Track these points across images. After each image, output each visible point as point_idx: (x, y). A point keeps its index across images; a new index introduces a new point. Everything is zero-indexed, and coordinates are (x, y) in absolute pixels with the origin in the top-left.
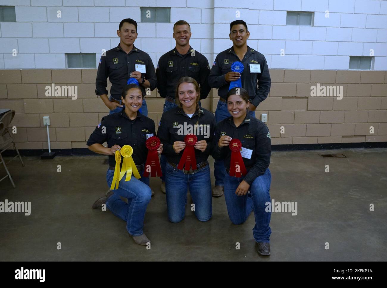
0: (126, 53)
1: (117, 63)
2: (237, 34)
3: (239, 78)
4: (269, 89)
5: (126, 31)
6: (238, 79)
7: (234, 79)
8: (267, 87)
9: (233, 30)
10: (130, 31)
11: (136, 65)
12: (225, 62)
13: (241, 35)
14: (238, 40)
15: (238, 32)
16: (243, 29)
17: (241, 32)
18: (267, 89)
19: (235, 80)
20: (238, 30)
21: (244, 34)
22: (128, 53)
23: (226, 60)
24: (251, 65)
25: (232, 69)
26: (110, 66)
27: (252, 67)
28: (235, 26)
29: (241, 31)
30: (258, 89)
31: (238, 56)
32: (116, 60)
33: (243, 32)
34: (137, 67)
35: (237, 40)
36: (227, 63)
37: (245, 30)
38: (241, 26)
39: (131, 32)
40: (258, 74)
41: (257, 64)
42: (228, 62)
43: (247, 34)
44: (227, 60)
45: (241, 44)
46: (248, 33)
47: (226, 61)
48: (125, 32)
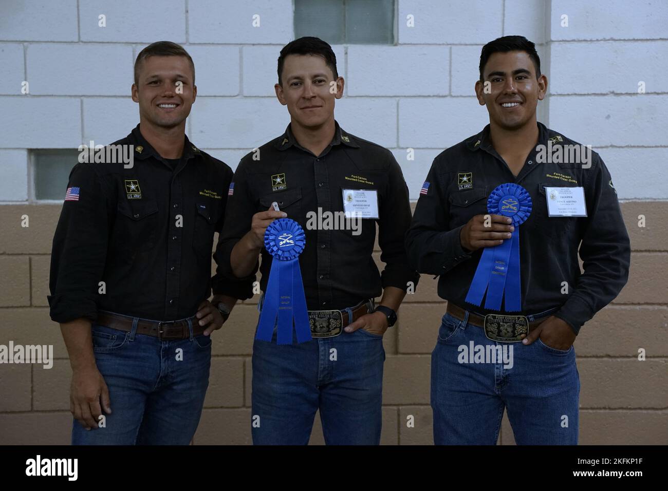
0: (311, 155)
1: (282, 187)
2: (507, 85)
3: (509, 235)
4: (623, 271)
5: (296, 84)
6: (506, 240)
7: (492, 239)
8: (617, 263)
9: (492, 71)
10: (308, 82)
11: (347, 193)
12: (461, 180)
13: (521, 89)
14: (509, 105)
15: (511, 79)
16: (526, 68)
17: (520, 78)
18: (618, 270)
19: (492, 243)
20: (509, 70)
21: (529, 86)
22: (317, 151)
23: (463, 176)
24: (550, 191)
25: (490, 207)
26: (259, 201)
27: (553, 197)
28: (498, 57)
29: (520, 75)
30: (582, 271)
31: (506, 158)
32: (279, 180)
33: (526, 78)
34: (350, 198)
35: (505, 105)
36: (467, 186)
37: (533, 72)
38: (521, 59)
39: (314, 82)
40: (579, 219)
41: (572, 185)
42: (469, 180)
43: (540, 84)
44: (468, 176)
45: (517, 119)
46: (543, 81)
47: (465, 179)
48: (294, 87)
